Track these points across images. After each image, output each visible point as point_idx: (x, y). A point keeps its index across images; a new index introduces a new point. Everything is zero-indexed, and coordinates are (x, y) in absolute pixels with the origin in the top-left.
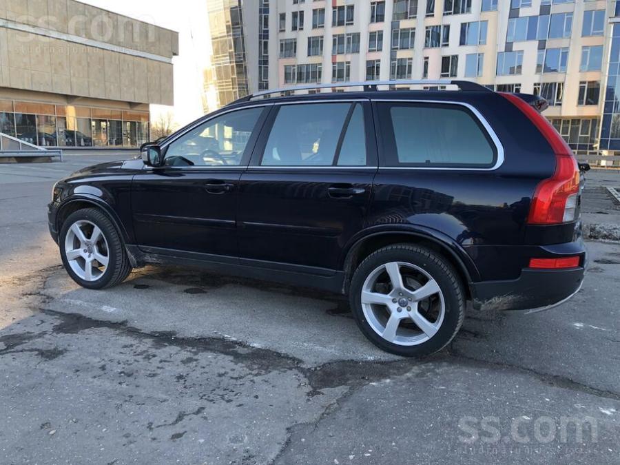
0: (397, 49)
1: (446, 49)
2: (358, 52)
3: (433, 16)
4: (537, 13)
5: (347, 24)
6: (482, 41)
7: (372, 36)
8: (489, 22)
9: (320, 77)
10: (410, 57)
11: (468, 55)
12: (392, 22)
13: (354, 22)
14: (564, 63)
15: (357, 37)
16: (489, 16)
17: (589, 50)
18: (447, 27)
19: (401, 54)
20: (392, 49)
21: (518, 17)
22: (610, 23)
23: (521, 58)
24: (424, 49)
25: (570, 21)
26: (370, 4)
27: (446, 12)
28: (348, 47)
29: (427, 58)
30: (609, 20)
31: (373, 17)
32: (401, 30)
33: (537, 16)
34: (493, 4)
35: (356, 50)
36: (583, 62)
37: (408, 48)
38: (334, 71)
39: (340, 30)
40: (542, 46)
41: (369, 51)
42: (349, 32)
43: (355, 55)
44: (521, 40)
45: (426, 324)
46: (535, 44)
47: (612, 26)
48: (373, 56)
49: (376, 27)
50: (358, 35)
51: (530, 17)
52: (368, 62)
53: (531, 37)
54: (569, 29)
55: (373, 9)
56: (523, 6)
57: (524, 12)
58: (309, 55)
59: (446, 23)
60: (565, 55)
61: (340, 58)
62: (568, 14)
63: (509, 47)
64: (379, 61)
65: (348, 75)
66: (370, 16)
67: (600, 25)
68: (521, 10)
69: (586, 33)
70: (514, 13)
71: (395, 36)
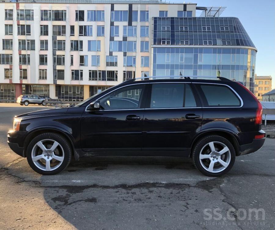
0: (56, 50)
1: (81, 52)
2: (34, 50)
3: (74, 35)
4: (122, 40)
5: (27, 35)
6: (98, 50)
7: (42, 42)
8: (101, 42)
9: (11, 61)
10: (64, 54)
11: (92, 56)
12: (53, 36)
13: (31, 34)
14: (135, 63)
15: (33, 42)
16: (100, 38)
17: (144, 58)
18: (81, 42)
19: (58, 53)
20: (53, 50)
21: (114, 41)
22: (152, 47)
23: (116, 59)
24: (71, 51)
25: (135, 45)
26: (40, 26)
27: (80, 34)
28: (28, 46)
29: (72, 56)
30: (152, 46)
31: (41, 32)
32: (58, 40)
33: (122, 41)
34: (102, 33)
35: (33, 49)
36: (142, 63)
37: (62, 50)
38: (20, 59)
39: (23, 37)
40: (125, 54)
41: (41, 50)
42: (28, 39)
43: (32, 51)
44: (116, 51)
45: (224, 163)
46: (122, 53)
47: (153, 48)
48: (43, 53)
49: (44, 38)
50: (34, 41)
51: (119, 41)
52: (40, 55)
53: (120, 50)
54: (135, 48)
55: (41, 28)
56: (115, 36)
57: (116, 39)
58: (4, 49)
59: (81, 40)
60: (135, 59)
61: (23, 52)
62: (134, 42)
63: (111, 54)
64: (46, 55)
65: (29, 61)
66: (40, 32)
67: (147, 48)
68: (115, 38)
69: (142, 51)
70: (112, 39)
71: (54, 43)
